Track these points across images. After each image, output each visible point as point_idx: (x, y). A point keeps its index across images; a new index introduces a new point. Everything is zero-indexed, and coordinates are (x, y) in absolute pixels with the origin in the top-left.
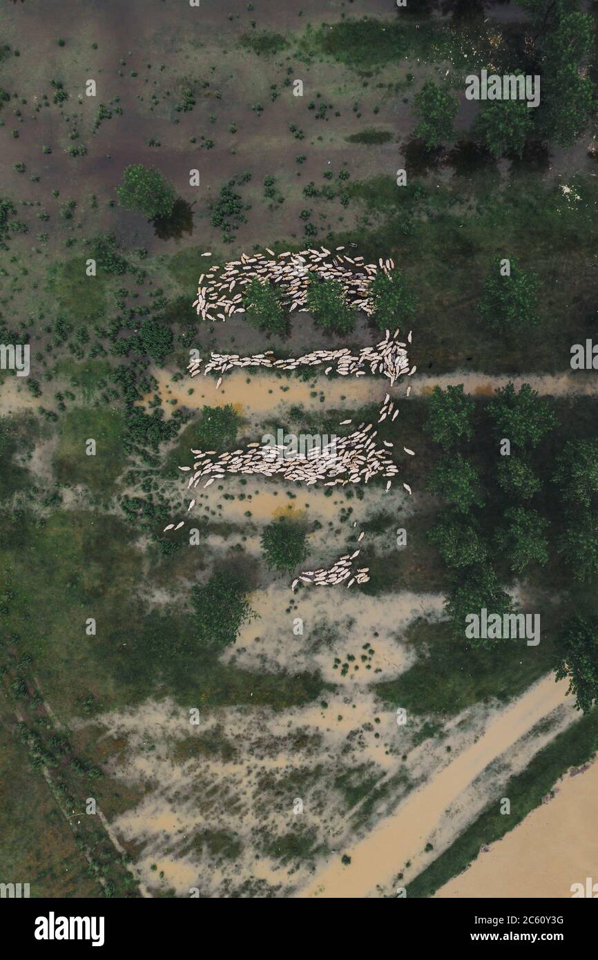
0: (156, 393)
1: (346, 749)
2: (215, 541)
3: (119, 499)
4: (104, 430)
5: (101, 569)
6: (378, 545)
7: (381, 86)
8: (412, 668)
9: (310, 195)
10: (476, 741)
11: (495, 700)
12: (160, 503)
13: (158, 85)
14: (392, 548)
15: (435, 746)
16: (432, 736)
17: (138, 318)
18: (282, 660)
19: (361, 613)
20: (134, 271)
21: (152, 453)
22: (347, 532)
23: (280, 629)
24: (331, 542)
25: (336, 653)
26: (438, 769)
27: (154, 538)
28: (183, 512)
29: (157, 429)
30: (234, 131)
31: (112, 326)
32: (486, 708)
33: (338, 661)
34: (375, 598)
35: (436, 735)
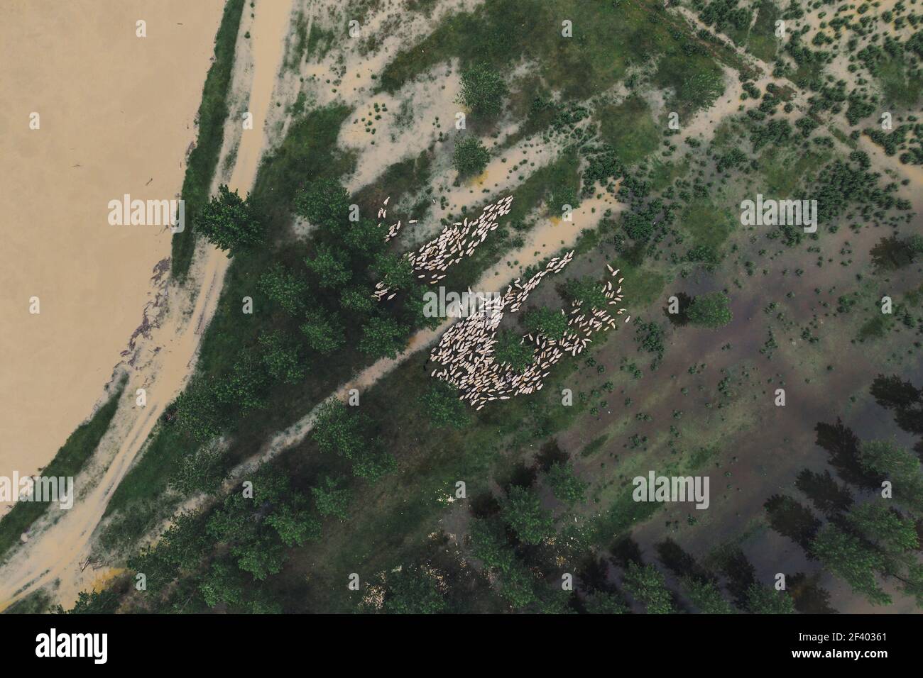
0: (614, 194)
1: (341, 60)
2: (513, 129)
3: (590, 112)
4: (630, 148)
5: (570, 61)
6: (411, 199)
7: (611, 483)
8: (336, 138)
9: (606, 384)
10: (266, 121)
11: (272, 154)
12: (564, 128)
13: (751, 384)
14: (401, 203)
15: (288, 101)
16: (295, 105)
17: (659, 232)
18: (419, 86)
19: (392, 150)
20: (682, 259)
21: (591, 155)
22: (435, 193)
23: (434, 104)
24: (441, 180)
25: (389, 114)
26: (276, 88)
27: (551, 104)
28: (545, 133)
29: (599, 172)
30: (682, 390)
31: (672, 215)
32: (274, 146)
33: (385, 110)
34: (390, 165)
35: (292, 108)
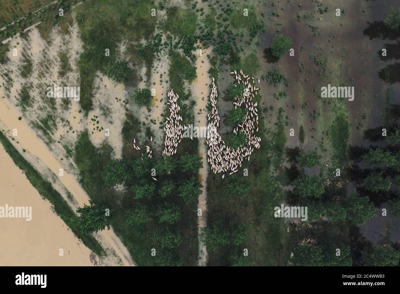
0: (203, 48)
1: (63, 120)
2: (144, 70)
3: (161, 33)
4: (189, 27)
5: (134, 25)
6: (141, 134)
7: (323, 139)
8: (93, 146)
9: (279, 110)
10: (65, 170)
11: (80, 178)
12: (160, 49)
13: (325, 50)
14: (140, 139)
15: (63, 154)
16: (67, 153)
17: (232, 41)
18: (97, 96)
19: (115, 127)
20: (251, 40)
21: (179, 46)
22: (147, 122)
23: (110, 95)
24: (143, 116)
25: (100, 117)
26: (54, 155)
27: (146, 46)
28: (156, 58)
29: (188, 48)
30: (305, 80)
31: (229, 31)
32: (77, 174)
33: (97, 117)
34: (121, 132)
35: (67, 155)
